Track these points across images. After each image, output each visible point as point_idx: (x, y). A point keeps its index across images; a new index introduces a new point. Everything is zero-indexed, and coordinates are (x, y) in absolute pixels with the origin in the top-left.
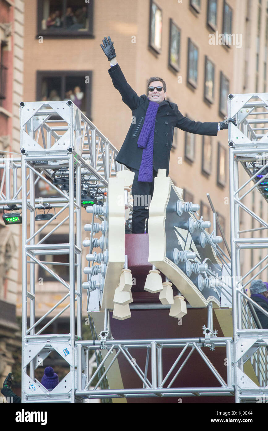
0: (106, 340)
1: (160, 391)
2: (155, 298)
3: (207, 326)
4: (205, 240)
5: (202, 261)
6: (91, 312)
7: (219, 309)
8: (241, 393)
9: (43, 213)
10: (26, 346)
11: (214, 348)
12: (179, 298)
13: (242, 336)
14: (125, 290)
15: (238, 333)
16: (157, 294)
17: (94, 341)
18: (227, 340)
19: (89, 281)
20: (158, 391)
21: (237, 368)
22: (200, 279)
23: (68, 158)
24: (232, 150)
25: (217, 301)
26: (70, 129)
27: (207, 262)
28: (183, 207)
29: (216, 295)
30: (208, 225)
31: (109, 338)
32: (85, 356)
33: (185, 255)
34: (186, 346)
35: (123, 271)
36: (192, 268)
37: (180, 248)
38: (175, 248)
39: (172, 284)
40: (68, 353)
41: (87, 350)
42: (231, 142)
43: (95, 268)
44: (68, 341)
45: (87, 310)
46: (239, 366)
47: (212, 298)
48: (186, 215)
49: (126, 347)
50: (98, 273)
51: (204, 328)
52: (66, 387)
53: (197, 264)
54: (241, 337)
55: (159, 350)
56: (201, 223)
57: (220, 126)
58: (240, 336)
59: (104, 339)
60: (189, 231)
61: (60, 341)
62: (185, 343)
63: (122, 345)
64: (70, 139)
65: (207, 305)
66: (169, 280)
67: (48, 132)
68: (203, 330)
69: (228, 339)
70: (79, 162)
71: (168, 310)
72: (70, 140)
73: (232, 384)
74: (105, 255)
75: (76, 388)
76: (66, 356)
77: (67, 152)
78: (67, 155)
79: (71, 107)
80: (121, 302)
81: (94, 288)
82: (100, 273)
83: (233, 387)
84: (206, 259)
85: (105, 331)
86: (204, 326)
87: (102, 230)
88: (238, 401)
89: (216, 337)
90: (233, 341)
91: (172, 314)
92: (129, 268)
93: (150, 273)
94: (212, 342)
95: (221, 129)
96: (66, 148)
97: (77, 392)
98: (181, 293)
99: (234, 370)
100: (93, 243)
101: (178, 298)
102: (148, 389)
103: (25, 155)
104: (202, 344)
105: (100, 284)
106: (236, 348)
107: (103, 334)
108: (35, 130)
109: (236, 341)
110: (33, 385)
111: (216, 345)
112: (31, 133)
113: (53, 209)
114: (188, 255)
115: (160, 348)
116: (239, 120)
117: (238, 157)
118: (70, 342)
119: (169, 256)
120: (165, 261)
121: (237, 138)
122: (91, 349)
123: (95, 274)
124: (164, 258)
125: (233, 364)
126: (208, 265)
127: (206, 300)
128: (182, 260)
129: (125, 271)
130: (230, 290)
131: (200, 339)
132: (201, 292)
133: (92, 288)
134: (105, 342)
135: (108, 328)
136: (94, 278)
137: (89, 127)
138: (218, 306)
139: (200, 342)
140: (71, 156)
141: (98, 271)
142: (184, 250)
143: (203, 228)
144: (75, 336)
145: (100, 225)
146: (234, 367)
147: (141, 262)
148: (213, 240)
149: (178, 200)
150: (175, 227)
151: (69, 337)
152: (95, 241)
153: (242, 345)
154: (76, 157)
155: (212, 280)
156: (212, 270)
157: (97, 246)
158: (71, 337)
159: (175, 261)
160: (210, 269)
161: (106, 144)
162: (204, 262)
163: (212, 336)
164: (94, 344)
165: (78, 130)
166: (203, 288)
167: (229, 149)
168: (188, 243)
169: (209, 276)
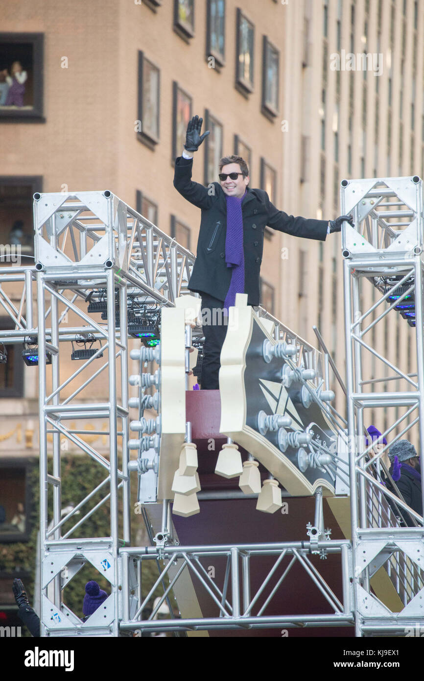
0: (165, 546)
1: (244, 621)
2: (233, 483)
3: (313, 524)
4: (310, 397)
5: (304, 428)
6: (143, 503)
7: (333, 497)
8: (363, 623)
9: (83, 348)
10: (46, 556)
11: (326, 556)
12: (271, 484)
13: (364, 538)
14: (187, 473)
15: (359, 534)
16: (236, 479)
17: (147, 548)
18: (342, 544)
19: (138, 459)
20: (242, 621)
21: (358, 586)
22: (302, 456)
23: (106, 276)
24: (348, 263)
25: (329, 486)
26: (109, 233)
27: (313, 428)
28: (272, 349)
29: (327, 476)
30: (310, 375)
31: (170, 541)
32: (135, 570)
33: (275, 421)
34: (284, 551)
35: (185, 446)
36: (287, 440)
37: (269, 412)
38: (261, 411)
39: (257, 464)
40: (109, 566)
41: (139, 560)
42: (346, 250)
43: (145, 440)
44: (107, 548)
45: (138, 501)
46: (362, 584)
47: (320, 482)
48: (279, 361)
49: (195, 555)
50: (150, 447)
51: (309, 527)
52: (105, 617)
53: (296, 433)
54: (364, 540)
55: (245, 559)
56: (300, 371)
57: (330, 227)
58: (362, 538)
59: (161, 544)
60: (283, 384)
61: (96, 548)
62: (281, 548)
63: (189, 553)
64: (109, 247)
65: (313, 493)
66: (254, 458)
67: (81, 233)
68: (307, 530)
69: (344, 543)
70: (124, 280)
71: (254, 500)
72: (109, 250)
73: (350, 609)
74: (158, 423)
75: (120, 617)
76: (105, 570)
77: (104, 267)
78: (105, 272)
79: (109, 200)
80: (184, 492)
81: (145, 470)
82: (152, 447)
83: (351, 614)
84: (312, 424)
85: (162, 533)
86: (308, 523)
87: (155, 383)
88: (359, 634)
89: (330, 539)
90: (351, 547)
91: (261, 506)
92: (193, 441)
93: (224, 448)
94: (320, 548)
95: (331, 232)
96: (102, 261)
97: (122, 624)
98: (273, 476)
99: (354, 588)
100: (144, 402)
101: (269, 483)
102: (227, 619)
103: (43, 271)
104: (308, 550)
105: (154, 464)
106: (356, 556)
107: (160, 538)
108: (58, 233)
109: (355, 546)
110: (57, 614)
111: (328, 552)
112: (53, 238)
113: (98, 341)
114: (279, 421)
115: (247, 556)
116: (361, 216)
118: (111, 551)
119: (251, 422)
120: (245, 432)
121: (355, 244)
122: (144, 559)
123: (144, 450)
124: (243, 426)
125: (351, 580)
126: (314, 433)
127: (312, 485)
128: (271, 429)
129: (187, 446)
130: (346, 468)
131: (302, 543)
132: (304, 474)
133: (142, 469)
134: (162, 549)
135: (168, 528)
136: (145, 455)
137: (141, 226)
138: (332, 493)
139: (303, 547)
140: (110, 273)
141: (149, 445)
142: (276, 413)
143: (304, 380)
144: (118, 540)
145: (153, 376)
146: (354, 585)
147: (210, 433)
148: (320, 396)
149: (266, 340)
150: (260, 379)
151: (110, 543)
152: (146, 399)
153: (364, 552)
154: (119, 274)
155: (319, 456)
156: (320, 441)
157: (150, 406)
158: (112, 543)
159: (261, 431)
160: (317, 438)
161: (172, 247)
162: (308, 429)
163: (321, 538)
164: (147, 553)
165: (122, 231)
166: (306, 468)
167: (344, 261)
168: (282, 403)
169: (316, 451)
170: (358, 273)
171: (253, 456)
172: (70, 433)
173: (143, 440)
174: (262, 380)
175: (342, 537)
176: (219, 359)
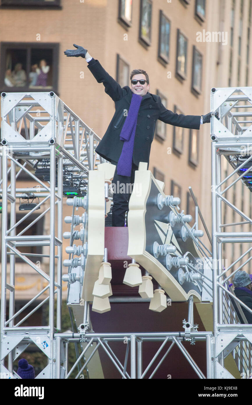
0: (86, 333)
2: (134, 291)
3: (187, 321)
4: (187, 234)
5: (183, 255)
6: (71, 304)
7: (200, 303)
9: (27, 203)
10: (4, 338)
11: (195, 342)
12: (160, 292)
14: (104, 283)
15: (218, 327)
16: (137, 288)
17: (73, 334)
19: (69, 274)
21: (217, 363)
22: (181, 273)
23: (50, 149)
24: (214, 144)
25: (198, 295)
26: (52, 121)
27: (189, 255)
28: (164, 200)
29: (197, 289)
30: (188, 219)
31: (88, 331)
32: (64, 349)
33: (165, 249)
34: (166, 339)
35: (103, 264)
36: (172, 262)
37: (160, 243)
38: (155, 242)
39: (151, 278)
40: (47, 346)
41: (67, 342)
42: (213, 135)
43: (75, 260)
44: (46, 333)
45: (67, 302)
46: (219, 361)
47: (192, 292)
48: (167, 209)
49: (106, 340)
50: (78, 265)
51: (185, 322)
53: (178, 258)
54: (222, 332)
55: (140, 343)
56: (182, 216)
57: (203, 120)
58: (221, 331)
59: (83, 332)
60: (170, 224)
61: (39, 333)
62: (165, 336)
63: (102, 338)
64: (52, 130)
65: (187, 299)
67: (31, 123)
68: (183, 324)
69: (208, 334)
70: (61, 153)
71: (148, 303)
72: (52, 132)
74: (85, 248)
76: (44, 348)
77: (48, 143)
78: (49, 147)
79: (53, 98)
80: (100, 295)
81: (73, 281)
82: (80, 265)
84: (187, 253)
85: (84, 324)
86: (184, 320)
87: (82, 222)
89: (197, 331)
90: (213, 336)
91: (153, 307)
92: (109, 261)
93: (130, 266)
94: (192, 336)
95: (204, 123)
96: (48, 139)
98: (161, 287)
99: (214, 365)
100: (74, 235)
101: (158, 291)
103: (7, 145)
104: (182, 338)
105: (80, 277)
106: (216, 343)
107: (83, 327)
108: (17, 121)
109: (216, 336)
111: (196, 340)
112: (13, 124)
113: (37, 198)
114: (168, 249)
115: (140, 341)
116: (223, 114)
117: (221, 151)
118: (49, 335)
119: (149, 249)
120: (145, 255)
121: (220, 132)
122: (70, 342)
123: (74, 267)
124: (144, 252)
125: (213, 359)
126: (189, 258)
127: (187, 294)
128: (162, 254)
129: (105, 264)
130: (210, 284)
131: (180, 333)
132: (182, 286)
133: (71, 280)
134: (84, 335)
135: (88, 320)
136: (74, 271)
137: (72, 118)
138: (199, 300)
139: (180, 336)
140: (52, 147)
141: (78, 263)
142: (165, 243)
143: (184, 222)
144: (54, 328)
145: (81, 217)
146: (214, 362)
147: (120, 256)
148: (194, 234)
149: (159, 194)
150: (155, 220)
151: (48, 330)
152: (75, 233)
153: (222, 340)
154: (58, 149)
155: (193, 274)
156: (193, 264)
157: (78, 238)
158: (50, 330)
159: (155, 255)
160: (191, 263)
161: (91, 135)
162: (185, 255)
163: (192, 330)
164: (73, 337)
165: (60, 121)
166: (183, 282)
167: (212, 142)
168: (169, 237)
169: (190, 271)
170: (220, 151)
171: (149, 273)
173: (74, 260)
174: (156, 221)
175: (204, 330)
176: (128, 203)
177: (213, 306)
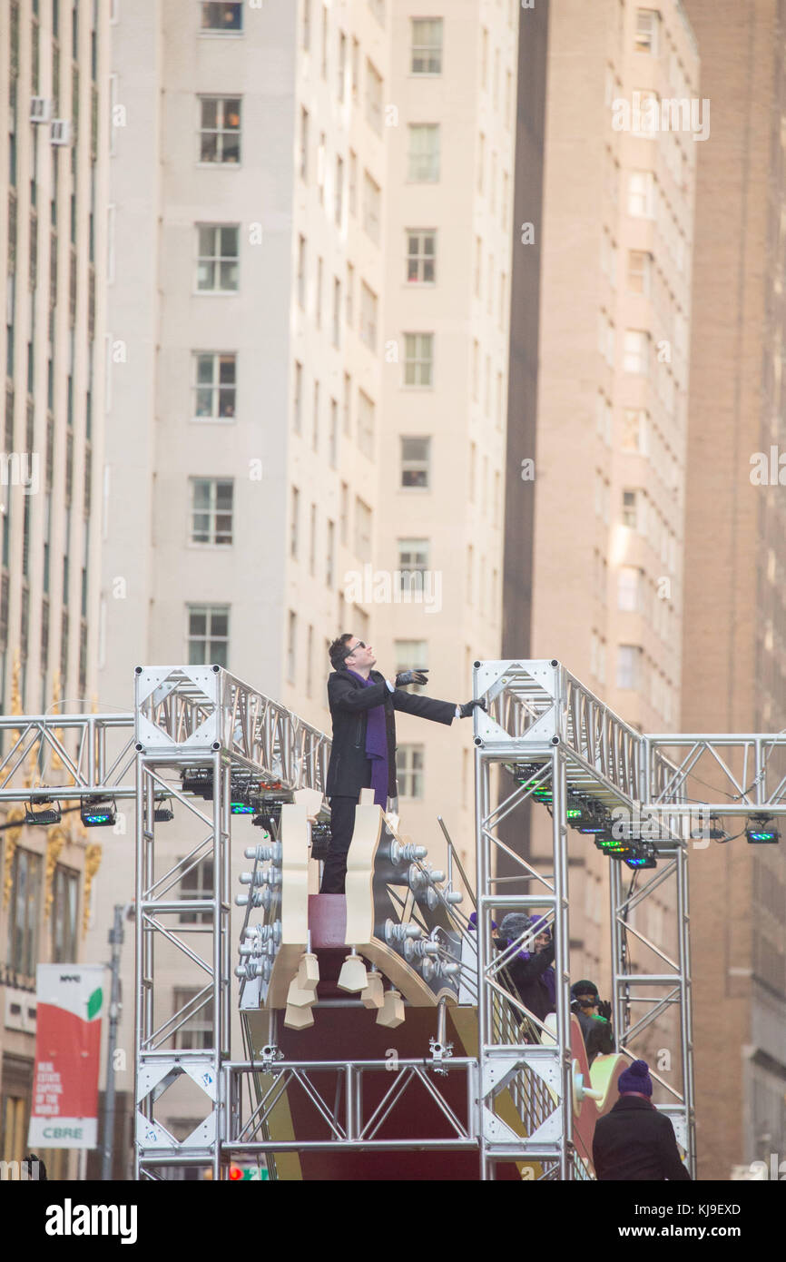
0: (272, 1061)
1: (359, 1145)
3: (436, 1040)
4: (436, 899)
5: (429, 933)
6: (245, 1009)
7: (456, 1007)
8: (489, 1149)
10: (142, 1068)
11: (448, 1073)
12: (393, 995)
13: (493, 1056)
14: (305, 987)
15: (486, 1050)
16: (359, 993)
17: (252, 1062)
18: (468, 1062)
20: (355, 1145)
21: (484, 1108)
22: (427, 964)
23: (212, 758)
24: (479, 751)
25: (453, 995)
27: (439, 933)
28: (401, 851)
29: (451, 986)
31: (276, 1057)
33: (401, 929)
34: (405, 1068)
35: (305, 958)
36: (413, 949)
37: (397, 921)
38: (388, 920)
39: (380, 974)
40: (210, 1081)
42: (478, 737)
44: (209, 1061)
45: (240, 1006)
46: (487, 1105)
47: (444, 991)
48: (405, 863)
49: (304, 1071)
50: (263, 954)
51: (432, 1043)
52: (205, 1137)
53: (421, 940)
54: (492, 1058)
55: (359, 1075)
56: (429, 873)
57: (460, 711)
58: (490, 1056)
59: (269, 1058)
60: (410, 887)
61: (197, 1061)
62: (403, 1065)
63: (297, 1068)
64: (216, 727)
65: (436, 1004)
66: (377, 969)
68: (430, 1046)
69: (470, 1061)
70: (228, 760)
71: (375, 1011)
72: (217, 730)
73: (475, 1134)
74: (277, 931)
75: (222, 1138)
76: (206, 1085)
77: (211, 749)
78: (211, 754)
79: (218, 674)
80: (300, 1005)
81: (253, 976)
83: (476, 1139)
84: (437, 928)
85: (270, 1046)
86: (431, 1039)
89: (453, 1056)
90: (478, 1065)
91: (382, 1020)
92: (314, 951)
93: (348, 959)
94: (443, 1066)
95: (460, 717)
96: (210, 742)
97: (223, 1145)
98: (395, 987)
99: (479, 1110)
101: (391, 994)
102: (340, 1142)
103: (143, 752)
104: (427, 1068)
105: (264, 971)
106: (483, 1076)
107: (268, 1051)
109: (482, 1064)
110: (152, 1132)
111: (450, 1071)
114: (408, 930)
115: (361, 1071)
118: (213, 1064)
119: (379, 934)
120: (371, 943)
121: (488, 731)
123: (255, 956)
124: (370, 937)
125: (477, 1101)
126: (439, 938)
127: (436, 995)
128: (399, 938)
129: (308, 957)
130: (473, 977)
131: (424, 1060)
132: (428, 984)
133: (250, 975)
134: (269, 1064)
135: (275, 1040)
136: (253, 961)
138: (455, 1003)
139: (424, 1064)
140: (216, 757)
141: (261, 950)
142: (402, 920)
143: (431, 882)
144: (219, 1052)
146: (479, 1107)
147: (334, 942)
148: (448, 898)
149: (394, 840)
150: (387, 884)
151: (211, 1055)
153: (492, 1071)
155: (446, 965)
157: (259, 905)
158: (214, 1055)
159: (387, 941)
160: (442, 944)
162: (433, 933)
163: (444, 1056)
164: (252, 1067)
166: (430, 978)
167: (475, 749)
168: (408, 907)
169: (442, 959)
171: (377, 967)
172: (167, 931)
173: (256, 945)
174: (389, 885)
175: (464, 1054)
176: (345, 861)
177: (477, 1012)
